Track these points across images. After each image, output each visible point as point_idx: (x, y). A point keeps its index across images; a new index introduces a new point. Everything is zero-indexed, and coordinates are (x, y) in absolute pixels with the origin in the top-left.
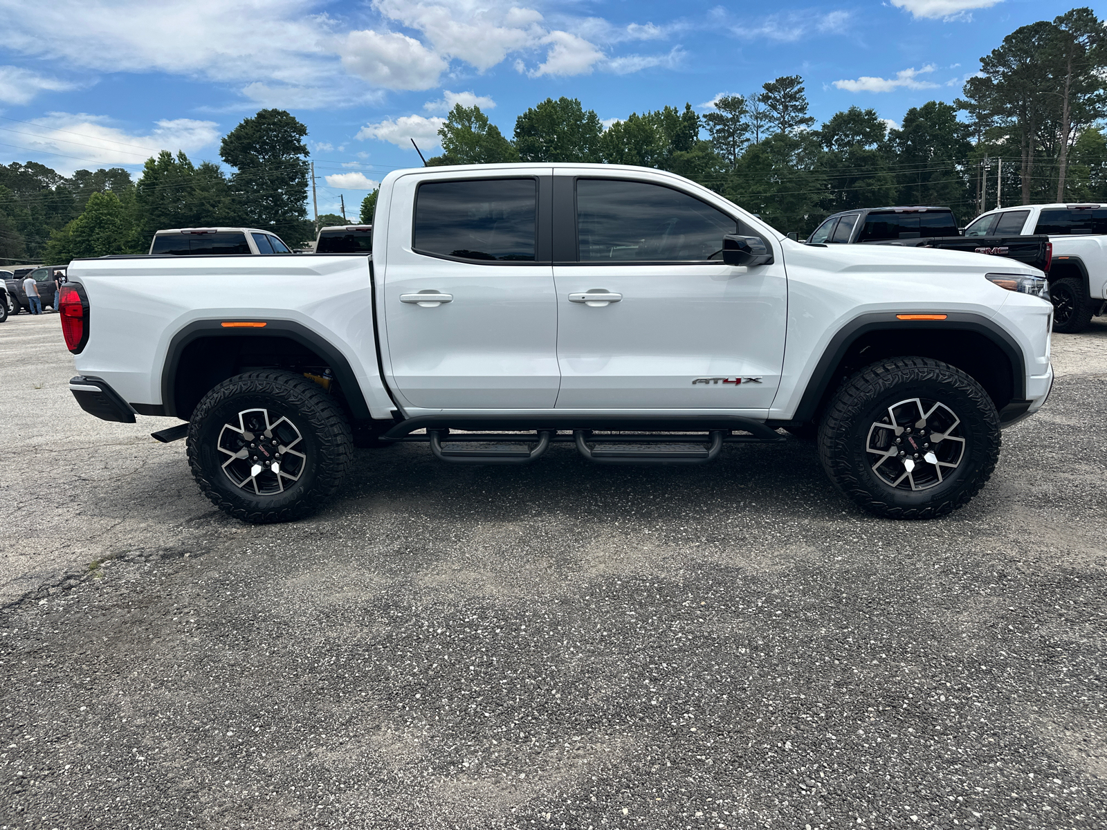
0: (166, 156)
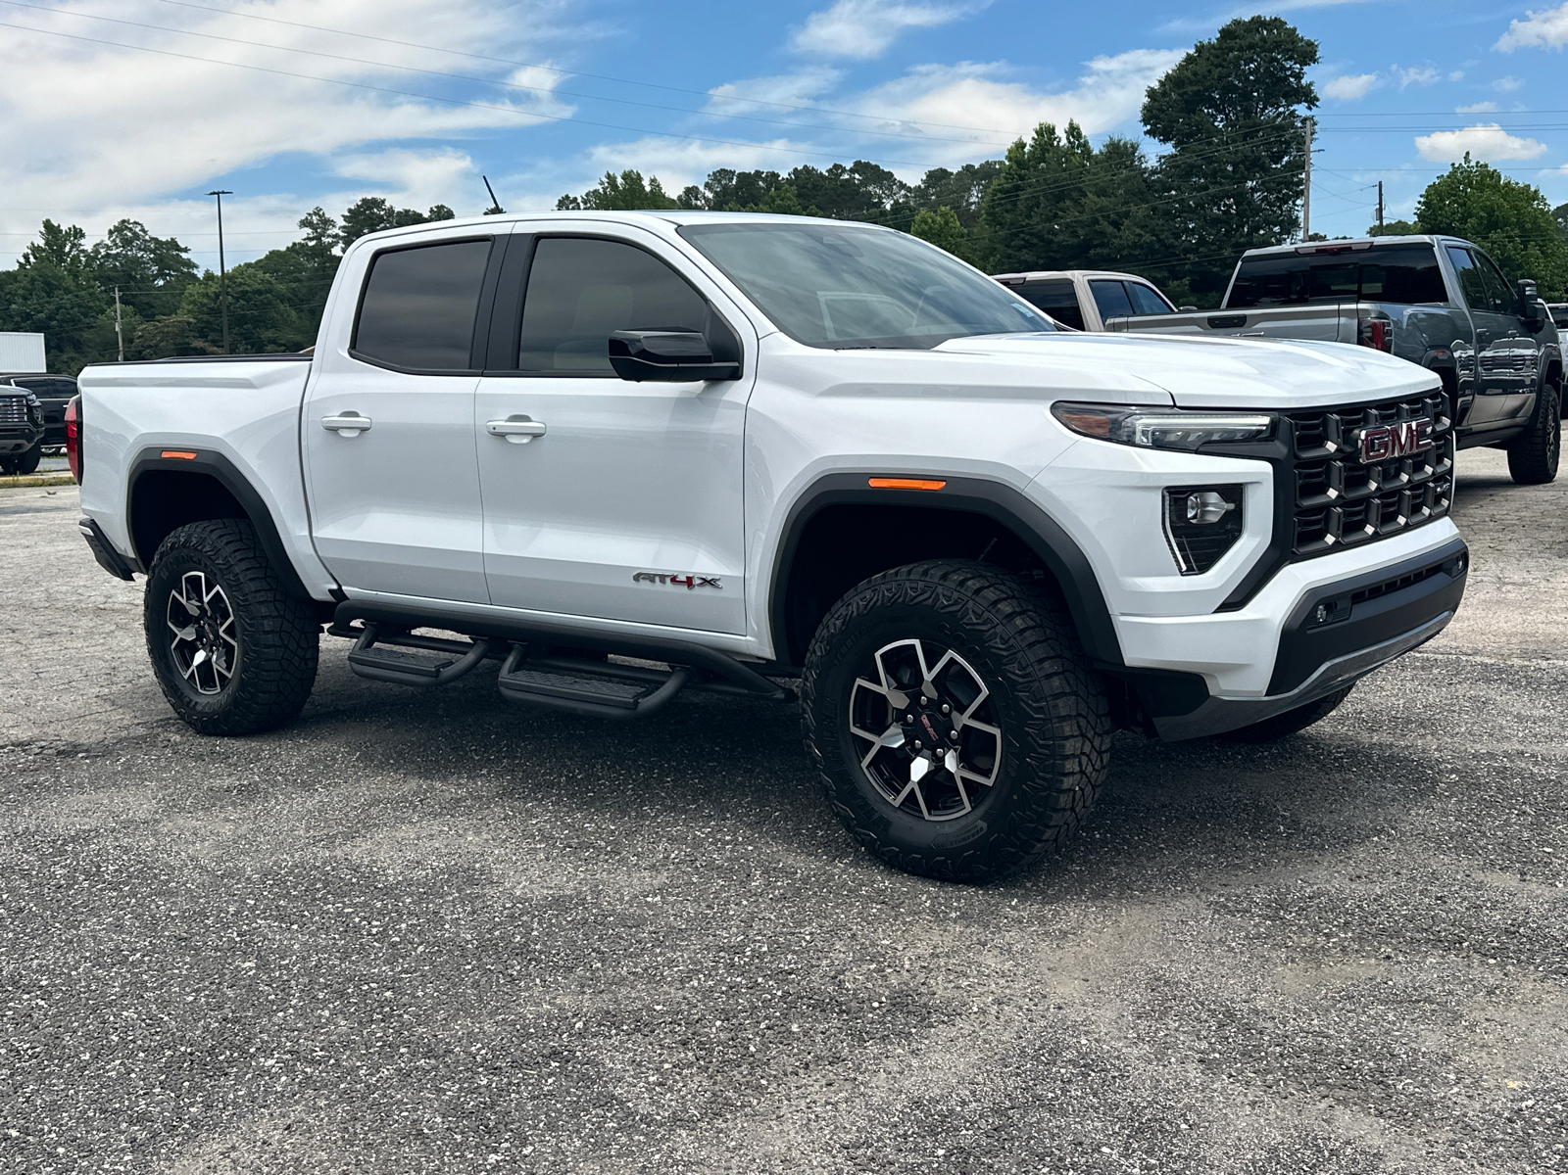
0: (1046, 133)
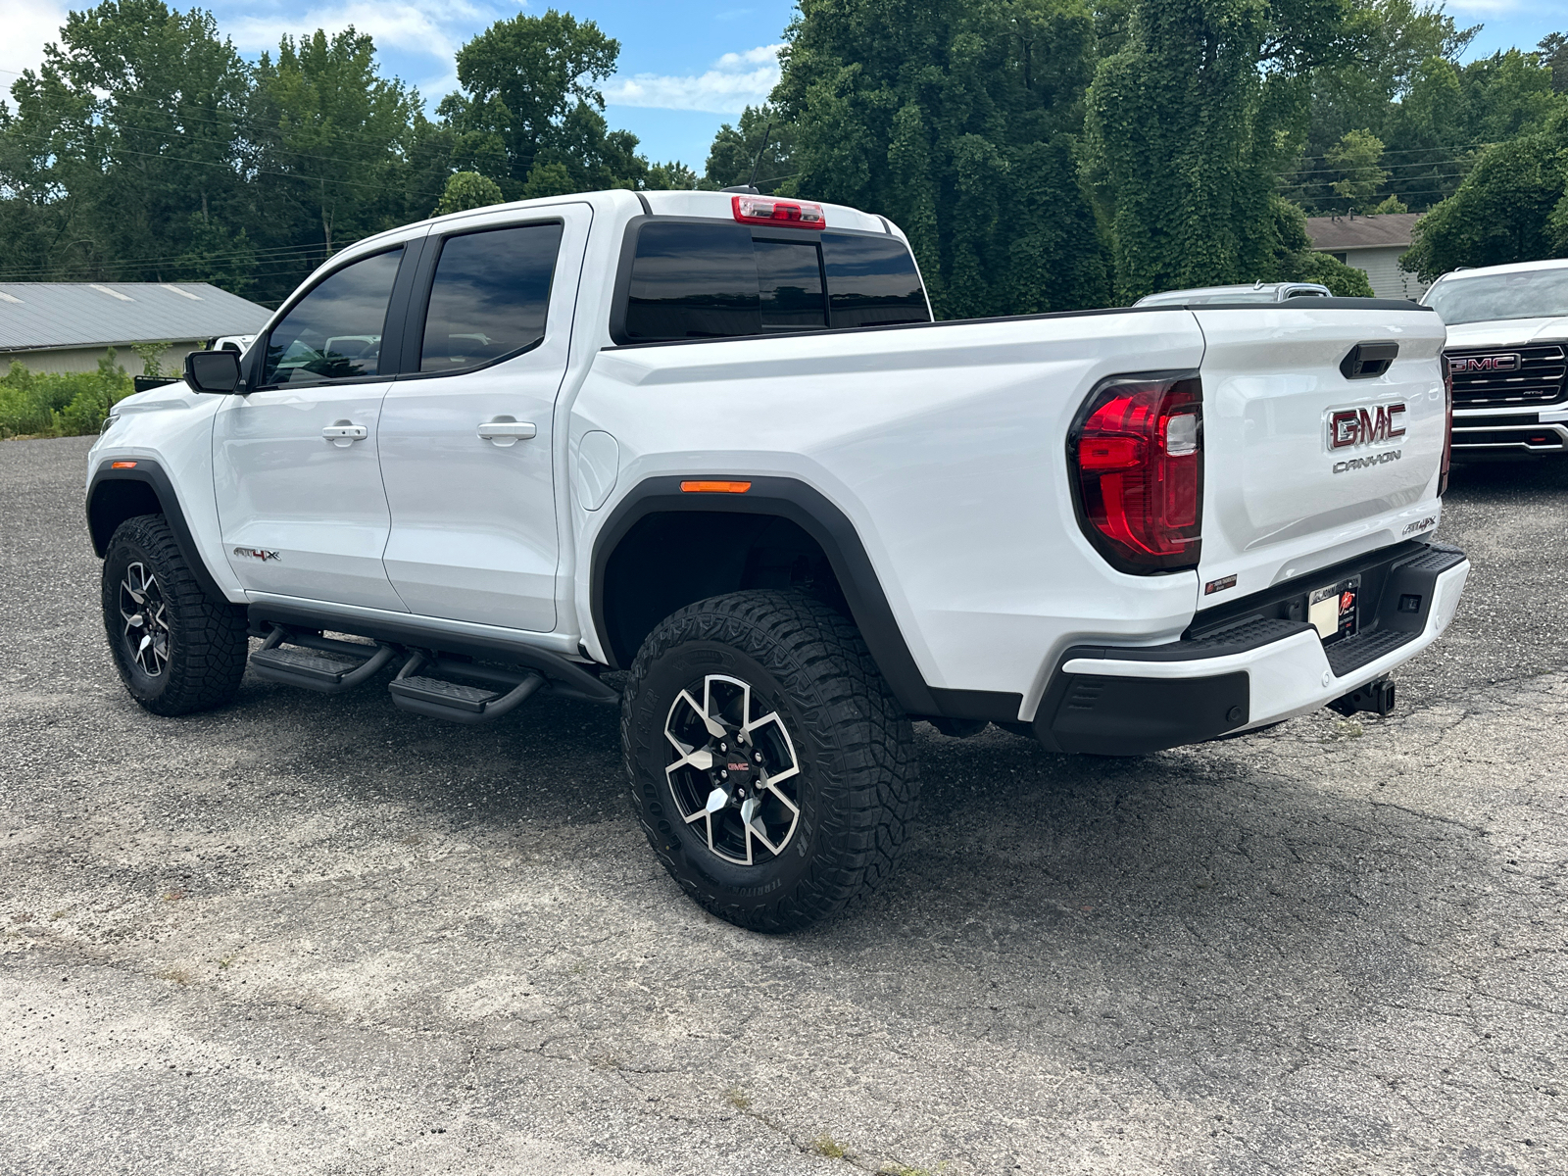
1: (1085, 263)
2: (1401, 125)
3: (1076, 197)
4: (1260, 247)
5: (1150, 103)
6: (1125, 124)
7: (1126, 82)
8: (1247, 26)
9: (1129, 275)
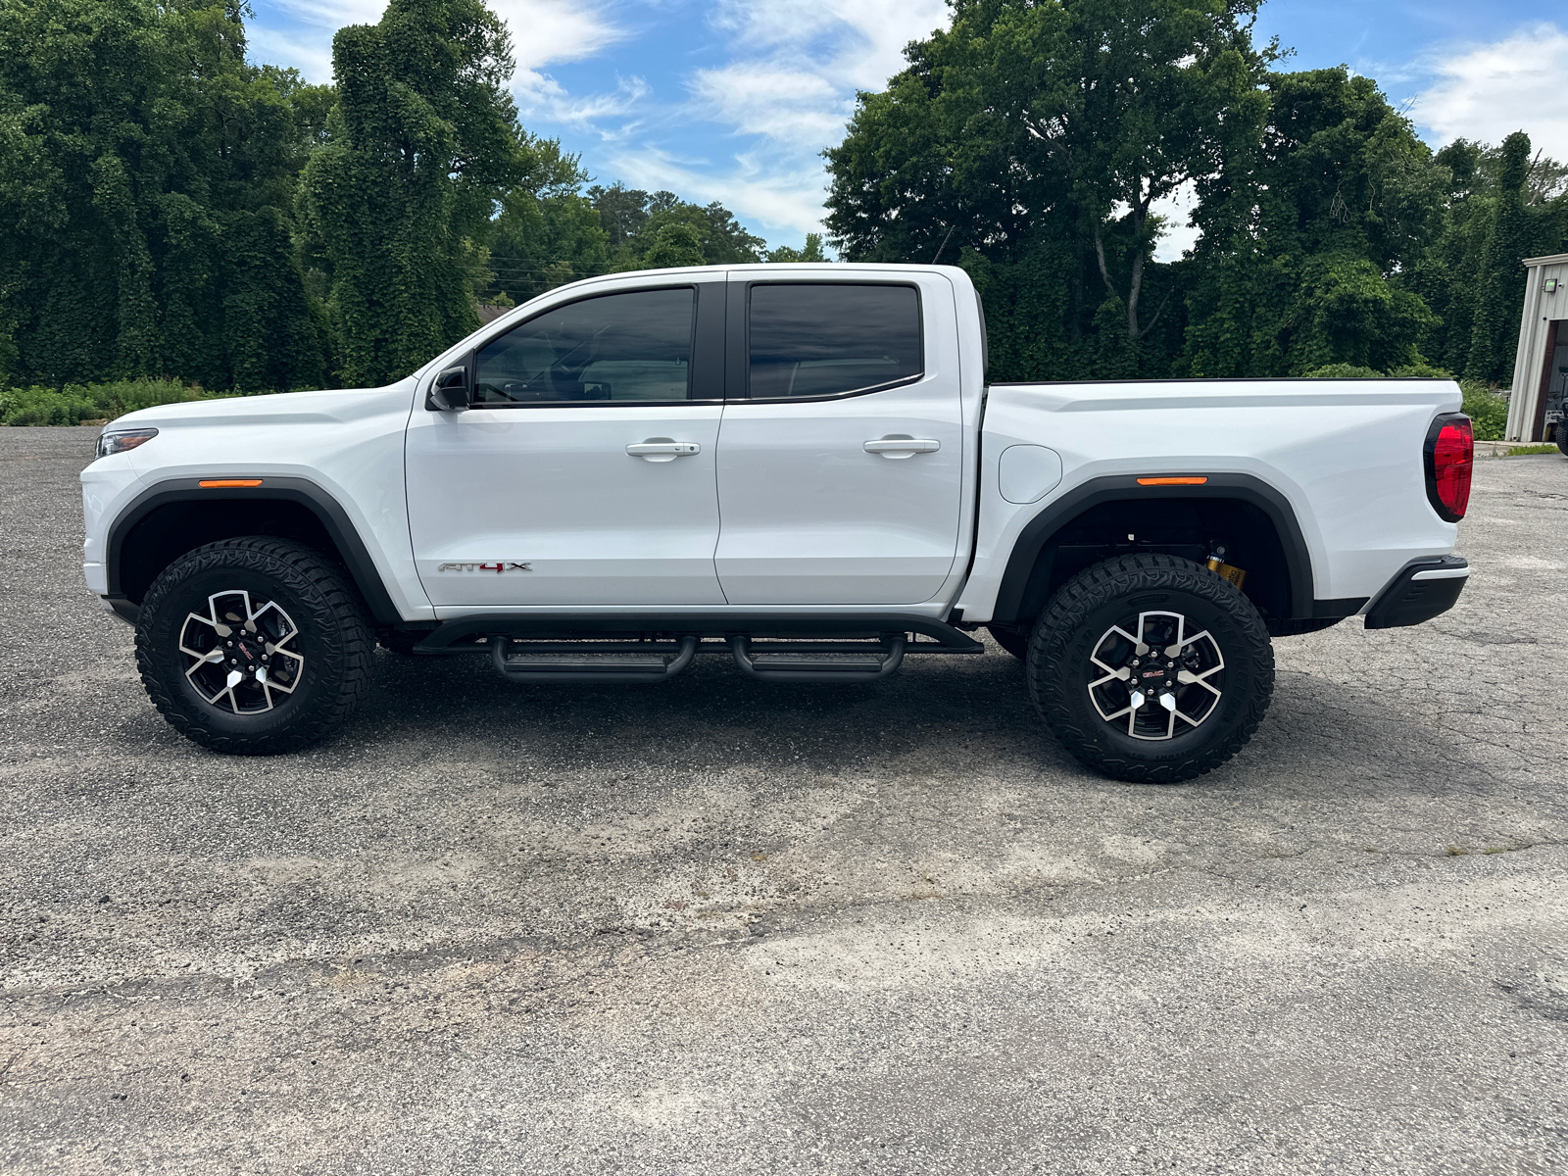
1: (297, 323)
2: (501, 237)
3: (284, 265)
4: (460, 324)
5: (360, 193)
6: (340, 207)
7: (338, 172)
8: (441, 143)
9: (351, 337)
